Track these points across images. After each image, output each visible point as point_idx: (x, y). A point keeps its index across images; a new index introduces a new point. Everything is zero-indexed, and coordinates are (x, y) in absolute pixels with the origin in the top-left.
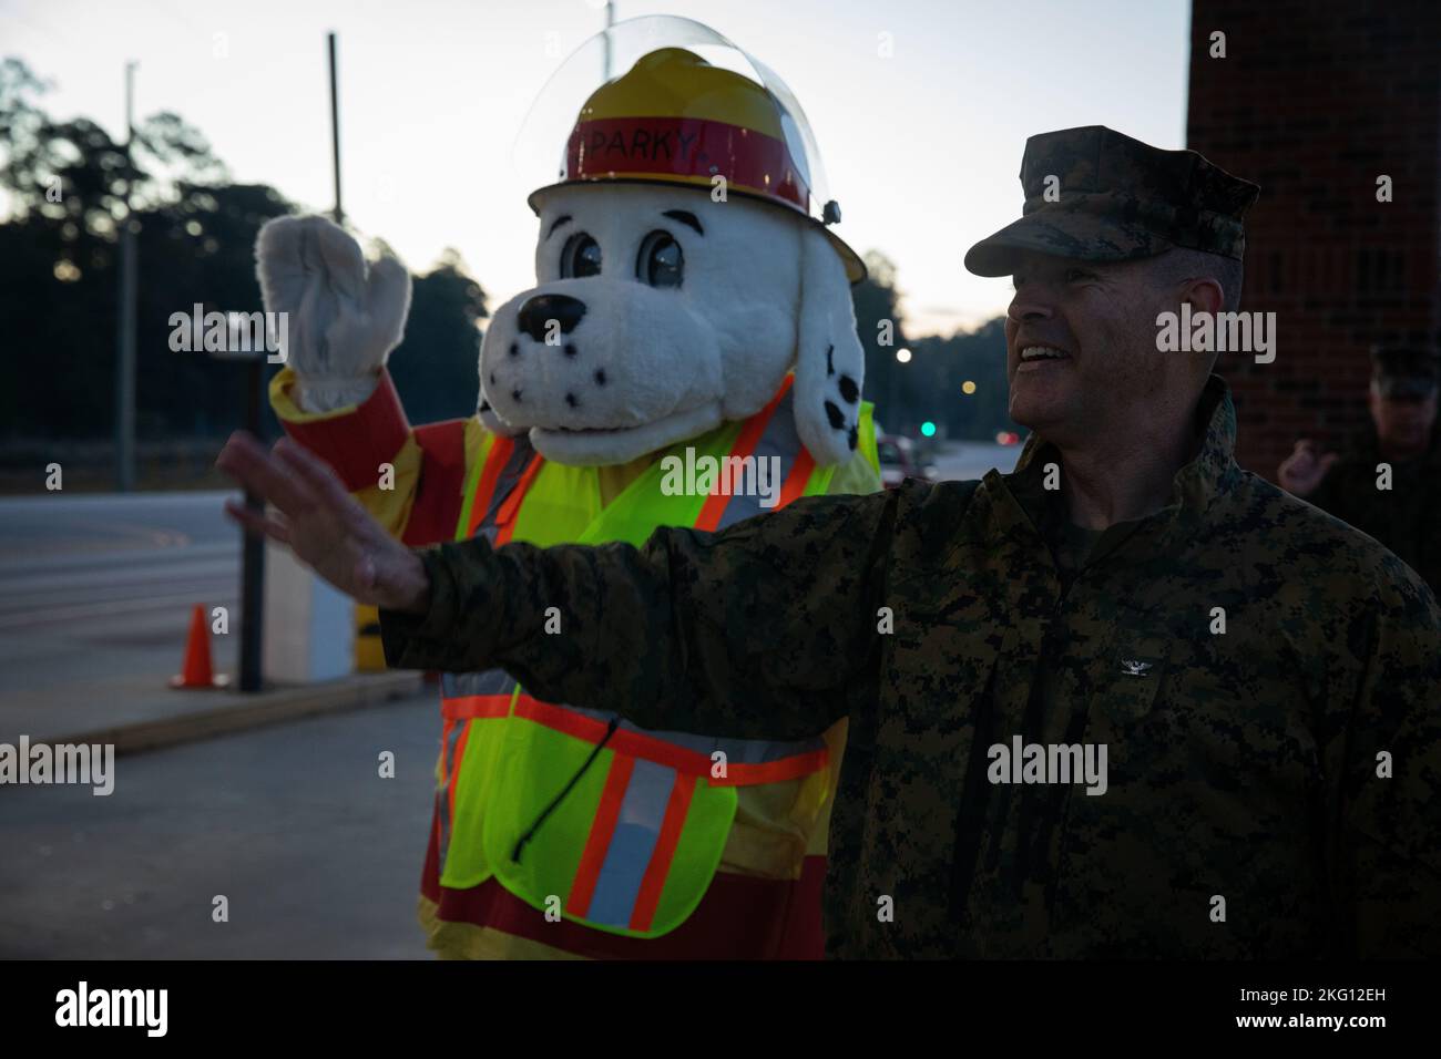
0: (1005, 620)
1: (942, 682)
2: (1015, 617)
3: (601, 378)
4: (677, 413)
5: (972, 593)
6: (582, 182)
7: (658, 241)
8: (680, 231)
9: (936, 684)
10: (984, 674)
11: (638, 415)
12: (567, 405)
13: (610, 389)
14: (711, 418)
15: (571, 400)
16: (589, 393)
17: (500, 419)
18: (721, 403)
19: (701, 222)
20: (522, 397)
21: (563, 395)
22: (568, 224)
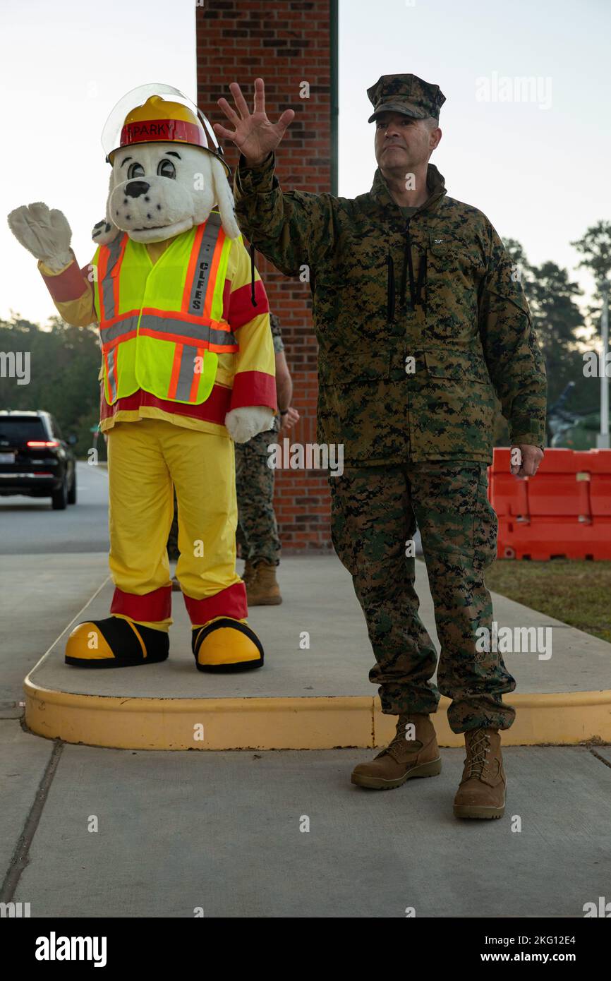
0: (388, 235)
1: (372, 254)
2: (391, 233)
3: (159, 207)
4: (181, 221)
5: (372, 228)
6: (133, 144)
7: (165, 163)
8: (172, 159)
9: (370, 254)
10: (387, 250)
11: (172, 220)
12: (147, 218)
13: (163, 211)
14: (190, 223)
15: (149, 216)
16: (155, 213)
17: (119, 228)
18: (193, 218)
19: (179, 155)
20: (131, 217)
21: (146, 215)
22: (130, 160)
